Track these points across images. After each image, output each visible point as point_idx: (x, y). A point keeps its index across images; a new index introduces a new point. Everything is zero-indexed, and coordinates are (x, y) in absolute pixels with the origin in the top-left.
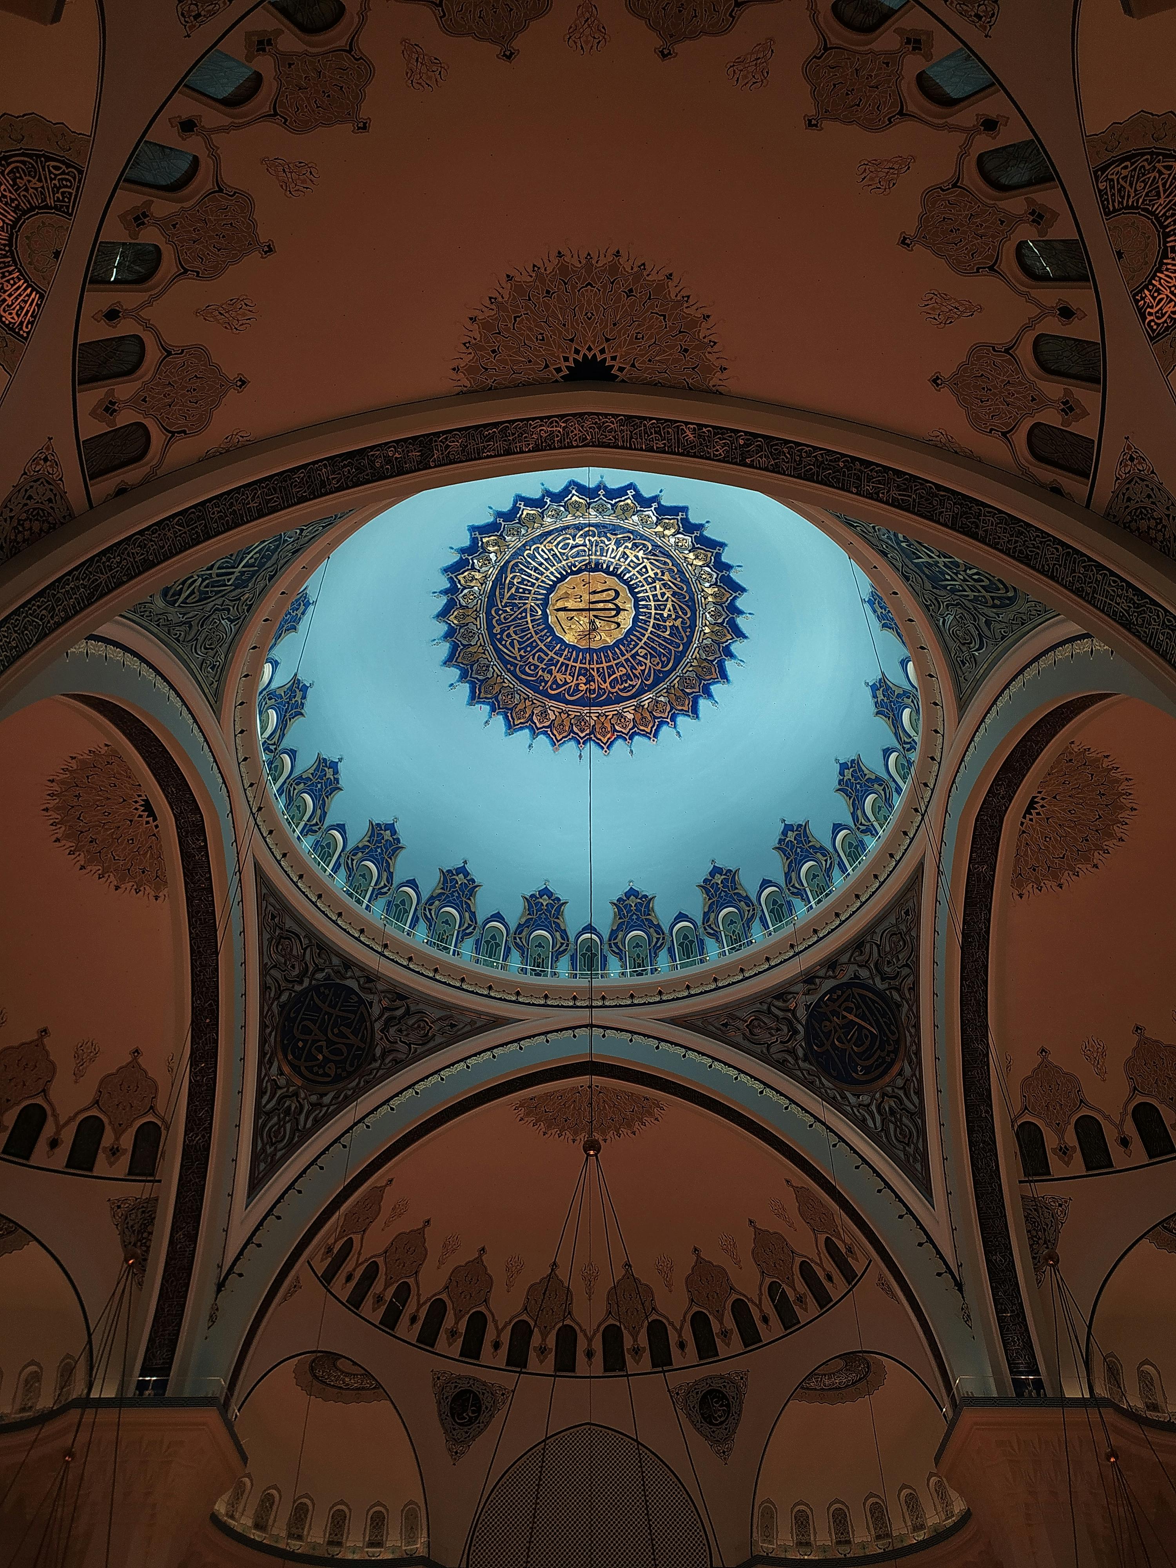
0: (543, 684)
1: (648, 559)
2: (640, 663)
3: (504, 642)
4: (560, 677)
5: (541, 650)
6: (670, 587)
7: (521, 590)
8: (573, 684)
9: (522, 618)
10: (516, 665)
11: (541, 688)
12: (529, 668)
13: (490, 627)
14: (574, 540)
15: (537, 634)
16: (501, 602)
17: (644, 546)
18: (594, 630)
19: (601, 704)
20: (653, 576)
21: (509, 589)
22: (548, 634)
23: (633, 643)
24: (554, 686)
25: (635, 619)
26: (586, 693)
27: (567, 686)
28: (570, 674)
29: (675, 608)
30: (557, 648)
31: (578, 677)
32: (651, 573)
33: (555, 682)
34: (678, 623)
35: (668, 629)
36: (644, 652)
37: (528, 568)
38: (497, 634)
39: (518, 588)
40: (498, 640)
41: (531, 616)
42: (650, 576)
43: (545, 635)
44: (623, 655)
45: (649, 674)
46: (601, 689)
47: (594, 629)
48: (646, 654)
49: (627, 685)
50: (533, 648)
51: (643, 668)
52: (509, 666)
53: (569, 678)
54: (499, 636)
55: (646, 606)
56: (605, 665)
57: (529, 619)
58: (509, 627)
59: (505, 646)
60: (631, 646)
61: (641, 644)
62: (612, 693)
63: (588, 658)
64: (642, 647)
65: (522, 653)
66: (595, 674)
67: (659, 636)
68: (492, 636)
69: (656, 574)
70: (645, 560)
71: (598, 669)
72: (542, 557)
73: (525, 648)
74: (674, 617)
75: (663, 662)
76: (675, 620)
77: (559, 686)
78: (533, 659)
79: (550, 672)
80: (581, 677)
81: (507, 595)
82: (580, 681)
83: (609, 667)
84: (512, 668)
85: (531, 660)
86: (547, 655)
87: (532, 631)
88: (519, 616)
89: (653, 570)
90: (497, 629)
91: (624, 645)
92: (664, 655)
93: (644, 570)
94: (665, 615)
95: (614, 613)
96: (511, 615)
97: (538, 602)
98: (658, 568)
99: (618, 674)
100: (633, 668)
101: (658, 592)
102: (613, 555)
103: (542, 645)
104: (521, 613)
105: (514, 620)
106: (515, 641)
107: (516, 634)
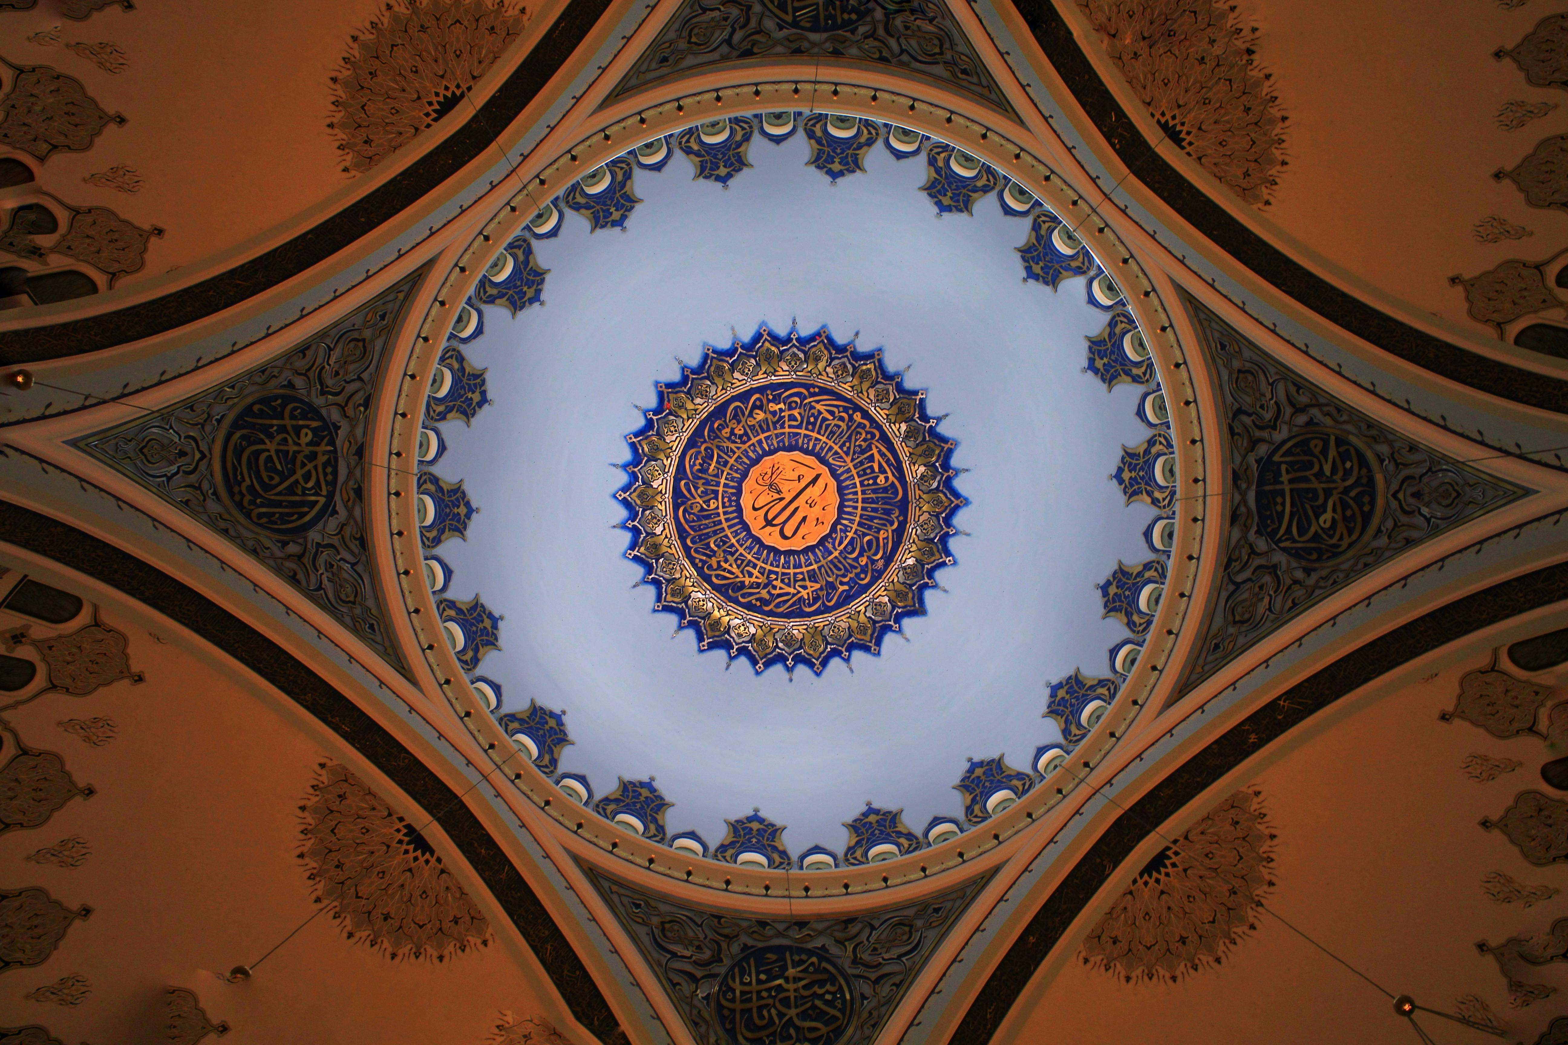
0: (771, 397)
1: (794, 595)
2: (705, 493)
3: (841, 409)
4: (760, 416)
5: (799, 427)
6: (751, 587)
7: (868, 471)
8: (743, 420)
9: (844, 444)
10: (812, 395)
11: (769, 392)
12: (796, 402)
13: (866, 415)
14: (868, 557)
15: (817, 439)
16: (877, 447)
17: (810, 606)
18: (771, 485)
19: (703, 424)
20: (775, 583)
21: (880, 465)
22: (805, 446)
23: (727, 504)
24: (758, 403)
25: (746, 527)
26: (725, 421)
27: (747, 413)
28: (754, 426)
29: (730, 572)
30: (786, 440)
31: (745, 429)
32: (778, 583)
33: (761, 408)
34: (714, 562)
35: (716, 549)
36: (712, 506)
37: (883, 498)
38: (854, 413)
39: (873, 471)
40: (850, 408)
41: (836, 453)
42: (776, 579)
43: (808, 444)
44: (726, 485)
45: (689, 491)
46: (715, 438)
47: (773, 487)
48: (709, 506)
49: (698, 462)
50: (808, 423)
51: (699, 491)
52: (817, 390)
53: (752, 421)
54: (851, 412)
55: (750, 548)
56: (732, 461)
57: (836, 448)
58: (849, 428)
59: (837, 406)
60: (726, 500)
61: (721, 510)
62: (702, 443)
63: (751, 454)
64: (717, 508)
65: (815, 412)
66: (733, 446)
67: (715, 533)
68: (857, 408)
69: (775, 587)
70: (795, 592)
71: (734, 453)
72: (880, 519)
73: (816, 419)
74: (722, 564)
75: (690, 514)
76: (719, 562)
77: (754, 407)
78: (800, 414)
79: (774, 413)
80: (742, 432)
81: (877, 456)
82: (740, 427)
83: (726, 462)
84: (812, 390)
85: (802, 411)
86: (790, 427)
87: (824, 439)
88: (847, 444)
89: (781, 588)
90: (857, 417)
91: (732, 494)
92: (694, 521)
93: (786, 581)
94: (729, 557)
95: (770, 517)
96: (856, 440)
97: (842, 470)
98: (779, 595)
99: (713, 464)
100: (707, 483)
101: (755, 572)
102: (823, 570)
103: (803, 431)
104: (849, 448)
105: (850, 438)
106: (831, 418)
107: (835, 425)
